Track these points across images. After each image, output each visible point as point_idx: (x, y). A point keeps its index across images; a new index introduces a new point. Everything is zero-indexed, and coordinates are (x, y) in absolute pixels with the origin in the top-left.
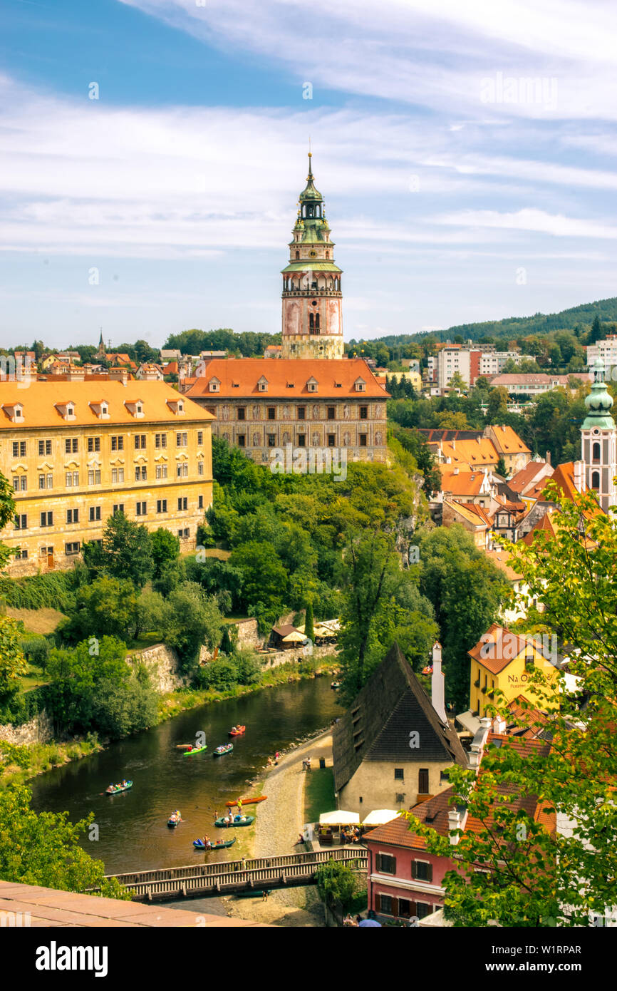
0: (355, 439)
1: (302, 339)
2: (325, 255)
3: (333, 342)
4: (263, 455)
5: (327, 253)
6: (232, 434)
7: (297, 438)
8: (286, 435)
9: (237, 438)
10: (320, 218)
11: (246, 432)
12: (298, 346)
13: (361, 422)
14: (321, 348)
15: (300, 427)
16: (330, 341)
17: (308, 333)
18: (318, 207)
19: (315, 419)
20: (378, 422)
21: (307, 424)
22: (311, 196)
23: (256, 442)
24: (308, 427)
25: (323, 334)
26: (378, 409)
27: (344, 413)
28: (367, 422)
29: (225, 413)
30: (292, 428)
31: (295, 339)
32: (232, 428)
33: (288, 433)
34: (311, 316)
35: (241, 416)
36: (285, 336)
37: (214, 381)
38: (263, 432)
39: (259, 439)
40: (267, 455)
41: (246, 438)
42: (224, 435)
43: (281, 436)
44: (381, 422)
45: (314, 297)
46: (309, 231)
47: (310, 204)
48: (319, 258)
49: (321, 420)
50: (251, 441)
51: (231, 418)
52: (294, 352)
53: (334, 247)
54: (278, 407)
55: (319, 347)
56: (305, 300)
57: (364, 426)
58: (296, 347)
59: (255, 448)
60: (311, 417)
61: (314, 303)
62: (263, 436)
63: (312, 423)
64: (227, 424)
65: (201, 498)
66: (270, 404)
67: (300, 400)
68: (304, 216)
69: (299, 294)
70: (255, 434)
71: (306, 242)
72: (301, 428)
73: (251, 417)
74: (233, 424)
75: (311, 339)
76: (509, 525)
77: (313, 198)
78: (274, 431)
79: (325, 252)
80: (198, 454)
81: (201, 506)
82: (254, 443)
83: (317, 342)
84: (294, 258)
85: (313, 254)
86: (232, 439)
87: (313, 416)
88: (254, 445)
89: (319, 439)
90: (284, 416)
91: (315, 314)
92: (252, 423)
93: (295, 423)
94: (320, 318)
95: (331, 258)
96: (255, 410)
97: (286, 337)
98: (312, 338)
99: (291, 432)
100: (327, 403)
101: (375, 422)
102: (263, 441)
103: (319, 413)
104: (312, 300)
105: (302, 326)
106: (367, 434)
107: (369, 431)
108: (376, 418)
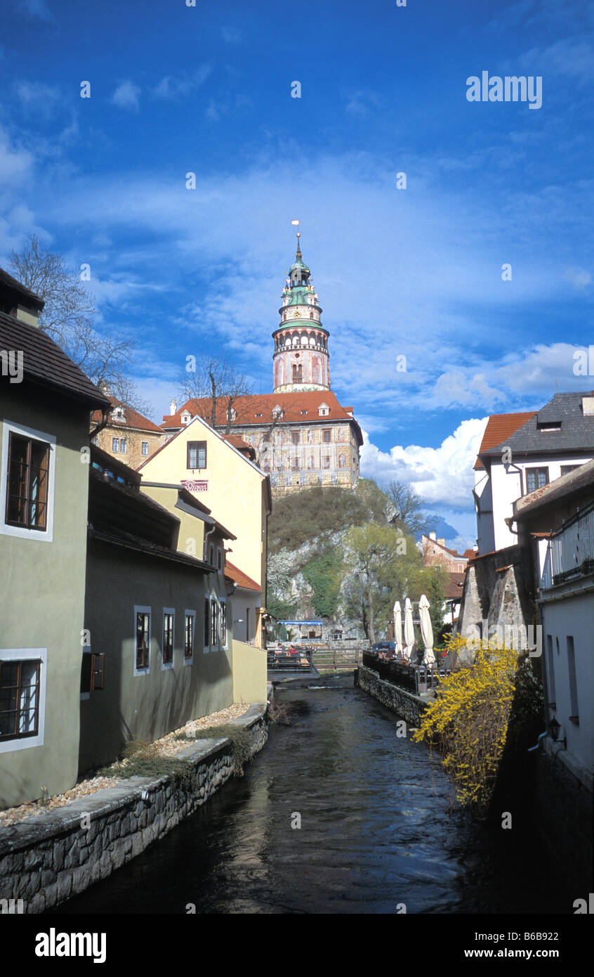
0: (318, 462)
1: (286, 389)
2: (309, 315)
10: (307, 286)
13: (324, 445)
17: (292, 382)
19: (279, 444)
20: (341, 444)
22: (299, 267)
25: (306, 383)
26: (341, 431)
27: (308, 437)
28: (329, 445)
31: (280, 390)
34: (295, 366)
37: (184, 412)
44: (344, 444)
45: (298, 350)
46: (295, 296)
49: (286, 445)
56: (290, 353)
57: (328, 449)
60: (276, 444)
61: (297, 355)
63: (277, 448)
66: (238, 432)
67: (265, 427)
71: (292, 304)
75: (294, 388)
79: (309, 312)
83: (300, 390)
84: (283, 321)
85: (298, 313)
89: (284, 463)
91: (297, 365)
94: (303, 368)
97: (275, 390)
98: (296, 386)
100: (291, 429)
101: (338, 445)
103: (283, 439)
104: (295, 353)
105: (285, 377)
106: (331, 456)
107: (333, 453)
108: (339, 441)
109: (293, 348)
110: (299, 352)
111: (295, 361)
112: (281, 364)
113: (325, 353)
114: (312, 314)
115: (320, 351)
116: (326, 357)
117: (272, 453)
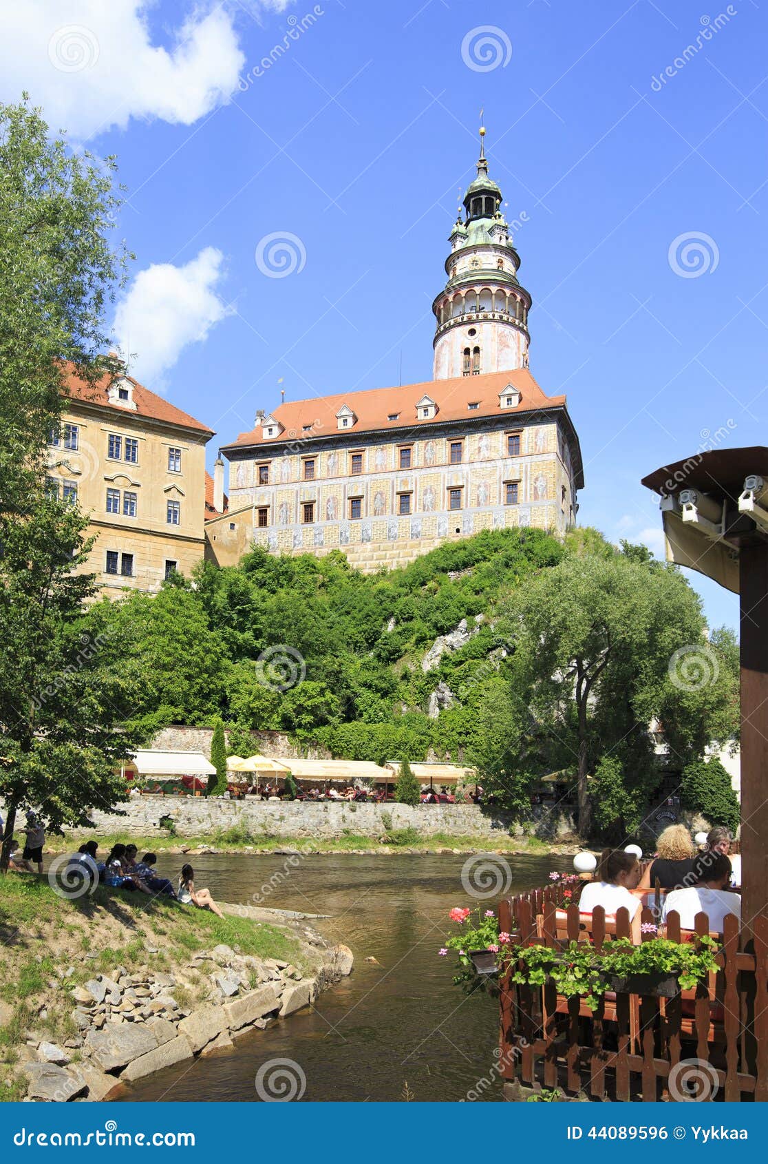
0: (497, 492)
2: (495, 263)
4: (341, 533)
5: (499, 259)
6: (294, 502)
7: (397, 500)
8: (379, 496)
9: (301, 509)
11: (316, 498)
13: (509, 462)
15: (402, 481)
19: (428, 465)
20: (540, 458)
21: (414, 474)
23: (330, 513)
26: (541, 435)
27: (480, 448)
28: (519, 460)
29: (285, 471)
30: (390, 485)
32: (295, 494)
33: (381, 494)
34: (467, 351)
35: (309, 473)
37: (270, 421)
38: (342, 495)
39: (335, 508)
40: (348, 534)
41: (315, 507)
42: (281, 505)
43: (371, 500)
44: (545, 457)
45: (474, 322)
46: (473, 235)
49: (439, 466)
50: (323, 512)
51: (294, 478)
54: (367, 452)
56: (457, 330)
59: (329, 522)
60: (422, 462)
61: (472, 332)
62: (342, 502)
63: (423, 472)
64: (287, 487)
66: (354, 447)
67: (402, 434)
70: (329, 501)
72: (404, 482)
73: (324, 474)
74: (296, 487)
78: (359, 493)
79: (496, 259)
82: (328, 515)
85: (475, 262)
86: (293, 511)
87: (425, 460)
88: (328, 519)
89: (434, 498)
90: (376, 466)
91: (472, 349)
92: (326, 482)
93: (394, 474)
94: (481, 353)
96: (331, 460)
99: (388, 490)
100: (449, 436)
101: (534, 459)
102: (342, 510)
103: (434, 454)
104: (469, 327)
105: (451, 371)
106: (519, 481)
107: (524, 475)
108: (537, 453)
109: (465, 320)
110: (476, 326)
111: (471, 343)
112: (445, 352)
113: (521, 329)
114: (500, 262)
115: (513, 325)
116: (523, 338)
117: (414, 480)
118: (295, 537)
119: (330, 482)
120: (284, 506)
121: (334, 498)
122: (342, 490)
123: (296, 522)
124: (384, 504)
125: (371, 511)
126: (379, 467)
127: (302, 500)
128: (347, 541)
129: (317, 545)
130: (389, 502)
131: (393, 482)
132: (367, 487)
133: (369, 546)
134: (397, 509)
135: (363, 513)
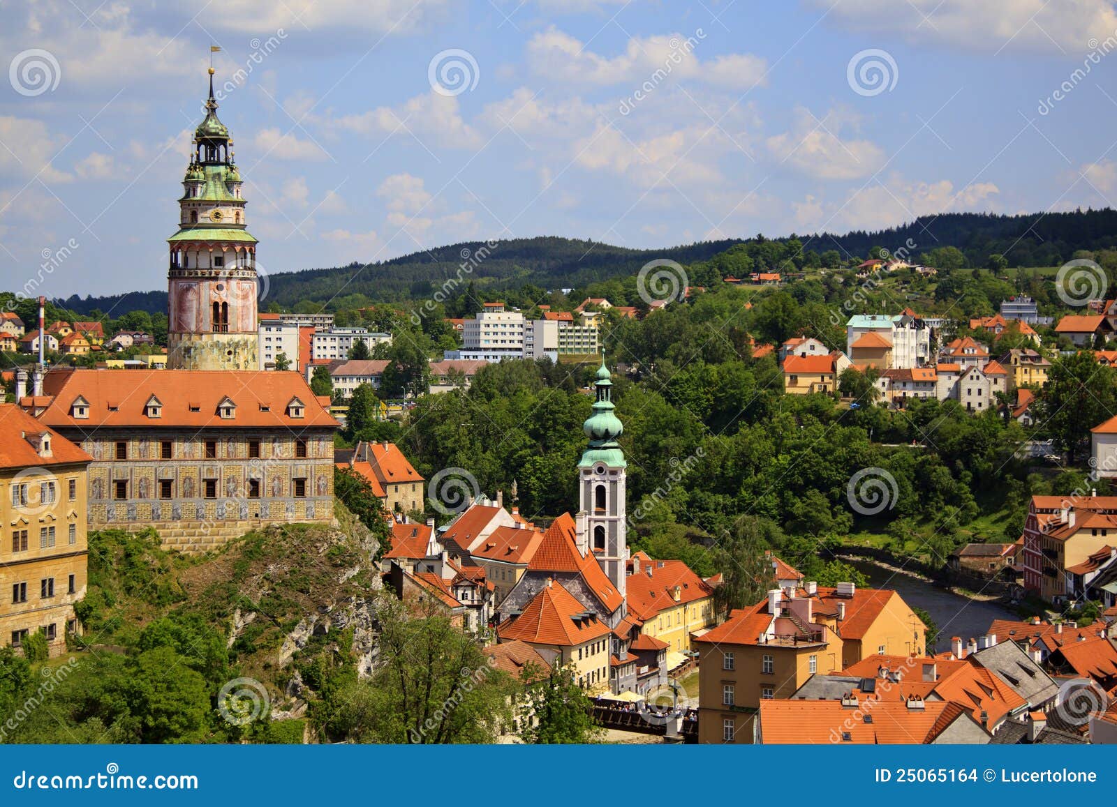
0: (288, 486)
1: (201, 339)
2: (234, 218)
3: (246, 343)
4: (153, 510)
5: (238, 214)
6: (107, 479)
7: (204, 485)
8: (188, 481)
9: (114, 486)
10: (226, 164)
11: (129, 477)
12: (196, 349)
13: (297, 462)
14: (230, 353)
15: (208, 469)
16: (242, 342)
17: (212, 331)
18: (222, 148)
19: (231, 458)
20: (322, 461)
21: (219, 464)
22: (213, 131)
23: (142, 492)
24: (220, 469)
25: (233, 333)
26: (322, 444)
28: (305, 462)
29: (97, 449)
30: (197, 470)
31: (190, 339)
32: (107, 472)
33: (190, 479)
34: (216, 305)
35: (122, 454)
36: (174, 333)
37: (81, 403)
38: (154, 477)
39: (148, 488)
40: (160, 512)
41: (128, 485)
42: (94, 482)
43: (180, 483)
44: (325, 461)
46: (211, 183)
47: (211, 142)
48: (226, 221)
49: (240, 460)
50: (136, 490)
51: (106, 457)
52: (190, 357)
53: (246, 205)
54: (176, 440)
55: (227, 350)
56: (207, 283)
57: (301, 468)
58: (192, 350)
59: (142, 500)
60: (225, 456)
62: (153, 483)
63: (227, 463)
64: (99, 465)
65: (71, 577)
66: (166, 435)
67: (209, 430)
68: (203, 159)
69: (197, 274)
70: (141, 481)
71: (207, 198)
72: (210, 471)
73: (136, 456)
74: (109, 465)
75: (215, 340)
76: (473, 601)
77: (217, 134)
78: (169, 477)
79: (234, 213)
80: (69, 513)
81: (71, 591)
82: (140, 494)
83: (224, 345)
84: (188, 220)
85: (217, 215)
86: (106, 487)
87: (228, 453)
88: (140, 496)
90: (185, 454)
91: (221, 304)
92: (137, 464)
93: (201, 463)
94: (229, 308)
95: (241, 222)
96: (143, 445)
97: (177, 336)
98: (217, 337)
99: (195, 476)
100: (249, 435)
101: (317, 462)
102: (153, 490)
103: (236, 449)
104: (214, 283)
105: (199, 320)
106: (306, 479)
107: (309, 474)
108: (319, 457)
111: (219, 297)
112: (191, 296)
117: (218, 470)
118: (109, 512)
119: (142, 464)
120: (97, 482)
121: (146, 479)
122: (153, 472)
123: (110, 498)
124: (192, 488)
125: (180, 493)
126: (187, 455)
127: (115, 478)
128: (158, 518)
129: (131, 520)
130: (197, 486)
131: (200, 470)
132: (177, 472)
133: (179, 524)
134: (204, 493)
135: (173, 494)
